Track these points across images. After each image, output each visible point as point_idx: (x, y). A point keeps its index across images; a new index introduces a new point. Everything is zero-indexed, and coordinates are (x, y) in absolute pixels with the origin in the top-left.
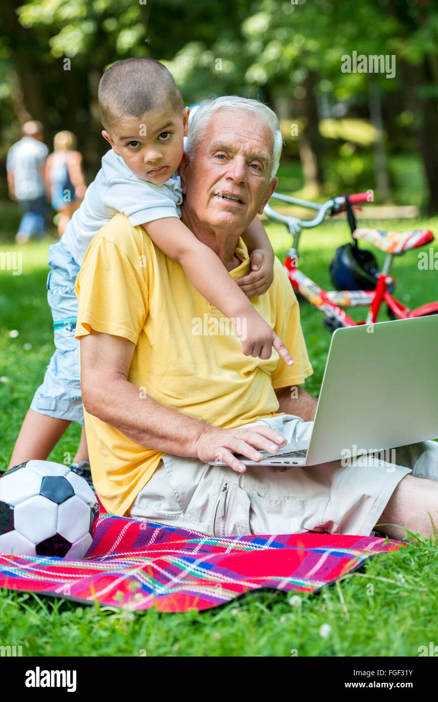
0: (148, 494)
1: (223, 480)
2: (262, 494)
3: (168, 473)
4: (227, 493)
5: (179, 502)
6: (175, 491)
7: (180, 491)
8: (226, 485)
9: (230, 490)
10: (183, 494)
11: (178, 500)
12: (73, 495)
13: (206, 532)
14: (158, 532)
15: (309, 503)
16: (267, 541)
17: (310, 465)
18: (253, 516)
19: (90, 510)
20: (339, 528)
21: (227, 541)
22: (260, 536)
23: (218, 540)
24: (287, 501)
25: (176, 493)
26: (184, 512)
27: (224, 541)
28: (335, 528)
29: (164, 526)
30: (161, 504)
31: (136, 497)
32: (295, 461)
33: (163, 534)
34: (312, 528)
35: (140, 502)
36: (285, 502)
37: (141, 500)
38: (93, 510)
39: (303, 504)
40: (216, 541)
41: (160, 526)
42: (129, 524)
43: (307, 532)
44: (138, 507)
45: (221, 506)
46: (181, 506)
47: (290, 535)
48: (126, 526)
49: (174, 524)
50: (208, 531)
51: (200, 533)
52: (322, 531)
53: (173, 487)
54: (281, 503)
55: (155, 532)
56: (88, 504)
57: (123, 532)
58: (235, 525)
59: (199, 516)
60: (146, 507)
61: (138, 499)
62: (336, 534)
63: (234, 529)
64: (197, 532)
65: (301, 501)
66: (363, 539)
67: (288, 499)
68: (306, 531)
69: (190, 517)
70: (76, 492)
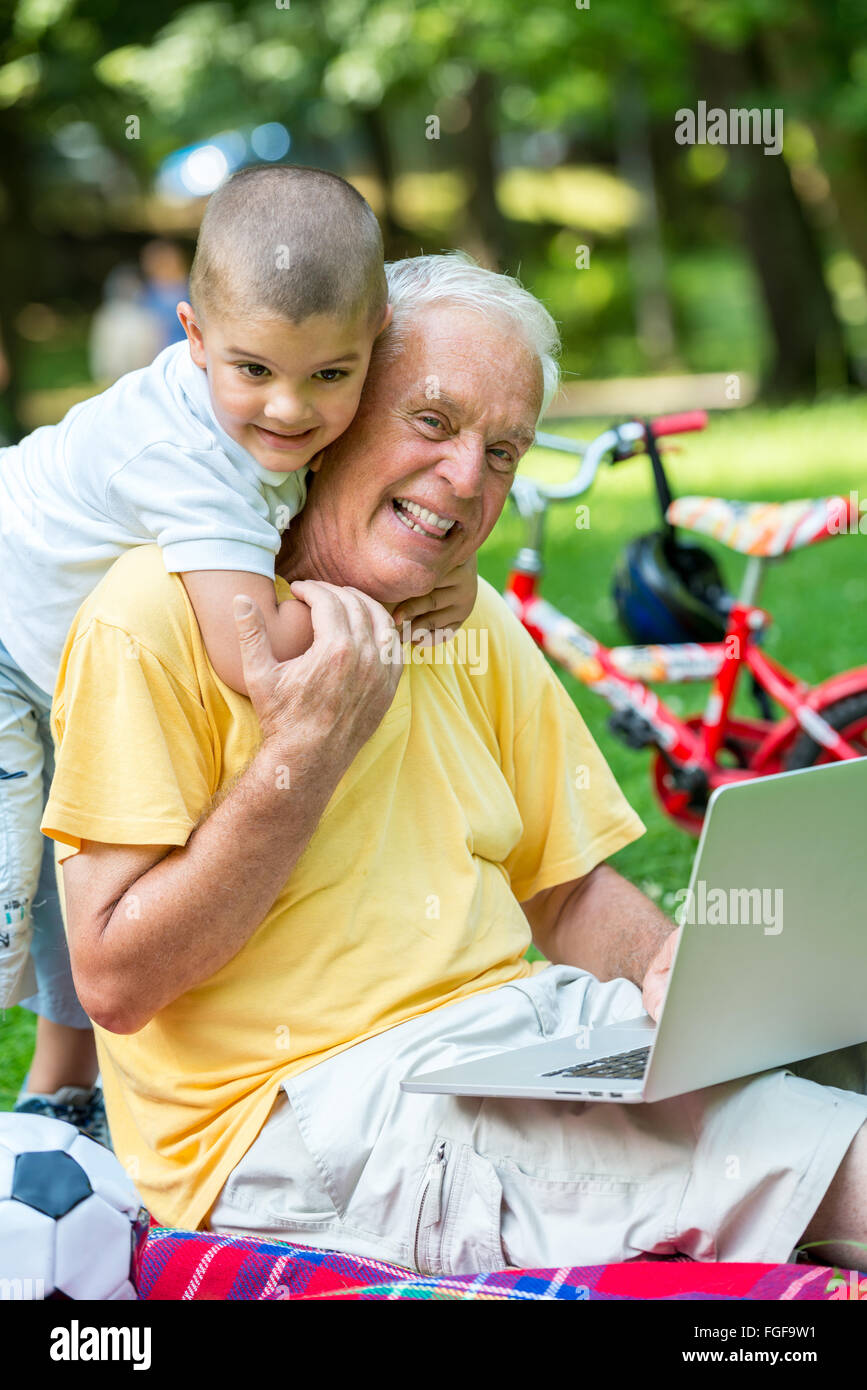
0: (252, 1176)
1: (436, 1136)
2: (529, 1168)
3: (301, 1120)
4: (445, 1167)
5: (330, 1190)
6: (320, 1165)
7: (332, 1164)
8: (443, 1146)
9: (452, 1158)
10: (339, 1170)
11: (329, 1183)
12: (88, 1193)
13: (396, 1260)
14: (284, 1265)
15: (641, 1188)
16: (549, 1284)
17: (651, 1099)
18: (509, 1219)
19: (130, 1225)
20: (713, 1244)
21: (455, 1288)
22: (531, 1271)
23: (433, 1285)
24: (591, 1185)
25: (322, 1170)
26: (342, 1213)
27: (447, 1287)
28: (704, 1244)
29: (296, 1250)
30: (284, 1196)
31: (225, 1184)
32: (614, 1091)
33: (295, 1269)
34: (649, 1247)
35: (233, 1194)
36: (585, 1187)
37: (235, 1189)
38: (135, 1225)
39: (628, 1189)
40: (429, 1288)
41: (286, 1251)
42: (214, 1251)
43: (637, 1258)
44: (232, 1207)
45: (433, 1197)
46: (334, 1199)
47: (601, 1267)
48: (206, 1256)
49: (320, 1243)
50: (402, 1258)
51: (382, 1263)
52: (673, 1252)
53: (314, 1155)
54: (577, 1187)
55: (277, 1265)
56: (126, 1212)
57: (201, 1271)
58: (465, 1243)
59: (380, 1219)
60: (250, 1205)
61: (228, 1189)
62: (706, 1260)
63: (465, 1252)
64: (376, 1262)
65: (625, 1184)
66: (773, 1271)
67: (591, 1179)
68: (635, 1254)
69: (356, 1225)
70: (95, 1186)
